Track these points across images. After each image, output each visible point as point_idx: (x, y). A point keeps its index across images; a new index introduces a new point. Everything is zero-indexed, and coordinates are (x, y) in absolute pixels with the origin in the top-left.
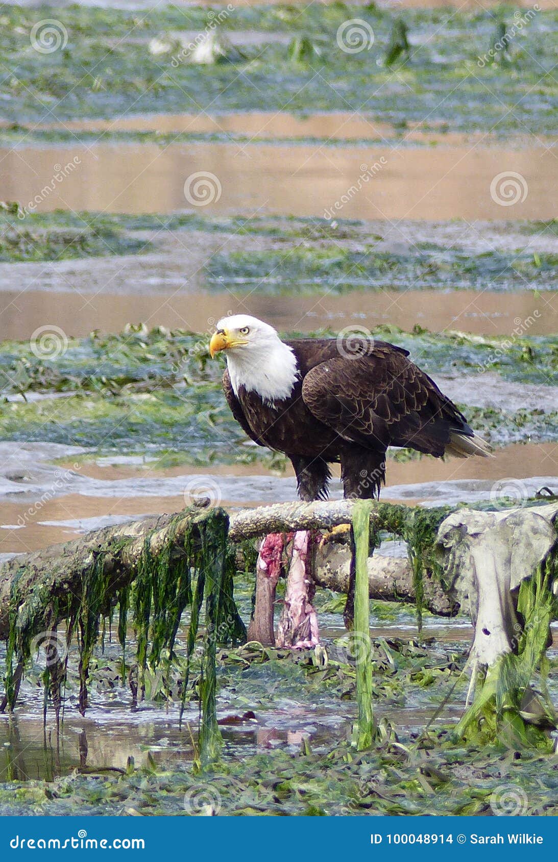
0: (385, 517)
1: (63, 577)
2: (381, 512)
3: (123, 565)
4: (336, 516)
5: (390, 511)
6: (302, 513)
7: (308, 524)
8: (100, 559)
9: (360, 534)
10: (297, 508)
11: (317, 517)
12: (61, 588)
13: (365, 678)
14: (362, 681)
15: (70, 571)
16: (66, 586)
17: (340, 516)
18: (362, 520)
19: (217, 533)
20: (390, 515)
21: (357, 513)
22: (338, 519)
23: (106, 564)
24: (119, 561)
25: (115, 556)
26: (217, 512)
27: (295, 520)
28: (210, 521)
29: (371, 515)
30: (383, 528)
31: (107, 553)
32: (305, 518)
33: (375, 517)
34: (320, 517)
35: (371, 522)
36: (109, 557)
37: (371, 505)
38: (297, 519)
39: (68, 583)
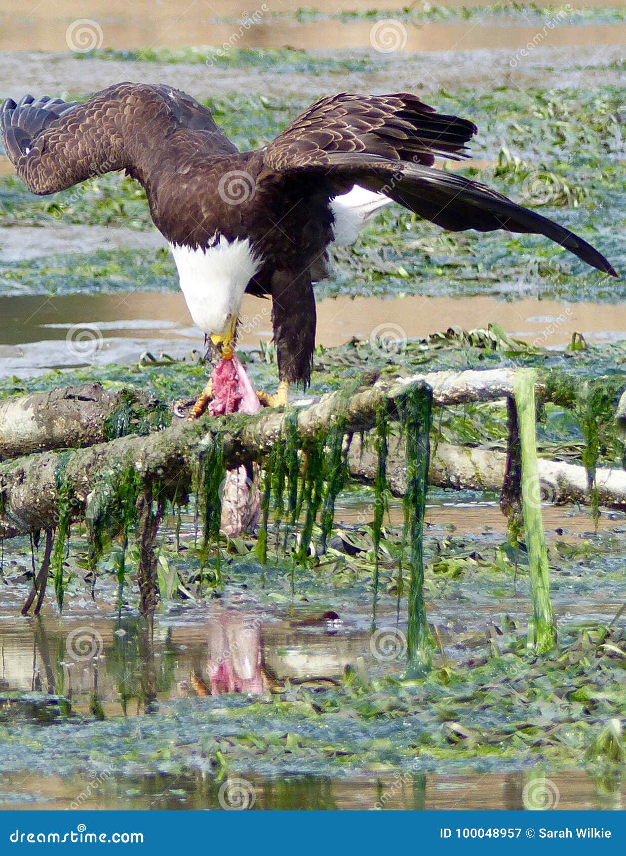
0: (552, 389)
1: (157, 461)
2: (547, 382)
3: (243, 447)
4: (493, 387)
5: (558, 381)
6: (452, 385)
7: (459, 397)
8: (219, 440)
9: (525, 408)
10: (445, 379)
11: (470, 389)
12: (155, 475)
13: (540, 572)
14: (536, 573)
15: (163, 454)
16: (160, 471)
17: (498, 387)
18: (526, 391)
19: (420, 408)
20: (558, 386)
21: (520, 384)
22: (496, 391)
23: (225, 445)
24: (239, 442)
25: (234, 437)
26: (420, 384)
27: (444, 392)
28: (411, 395)
29: (535, 386)
30: (550, 400)
31: (225, 432)
32: (456, 391)
33: (541, 389)
34: (474, 388)
35: (536, 394)
36: (227, 438)
37: (536, 375)
38: (447, 392)
39: (163, 467)
